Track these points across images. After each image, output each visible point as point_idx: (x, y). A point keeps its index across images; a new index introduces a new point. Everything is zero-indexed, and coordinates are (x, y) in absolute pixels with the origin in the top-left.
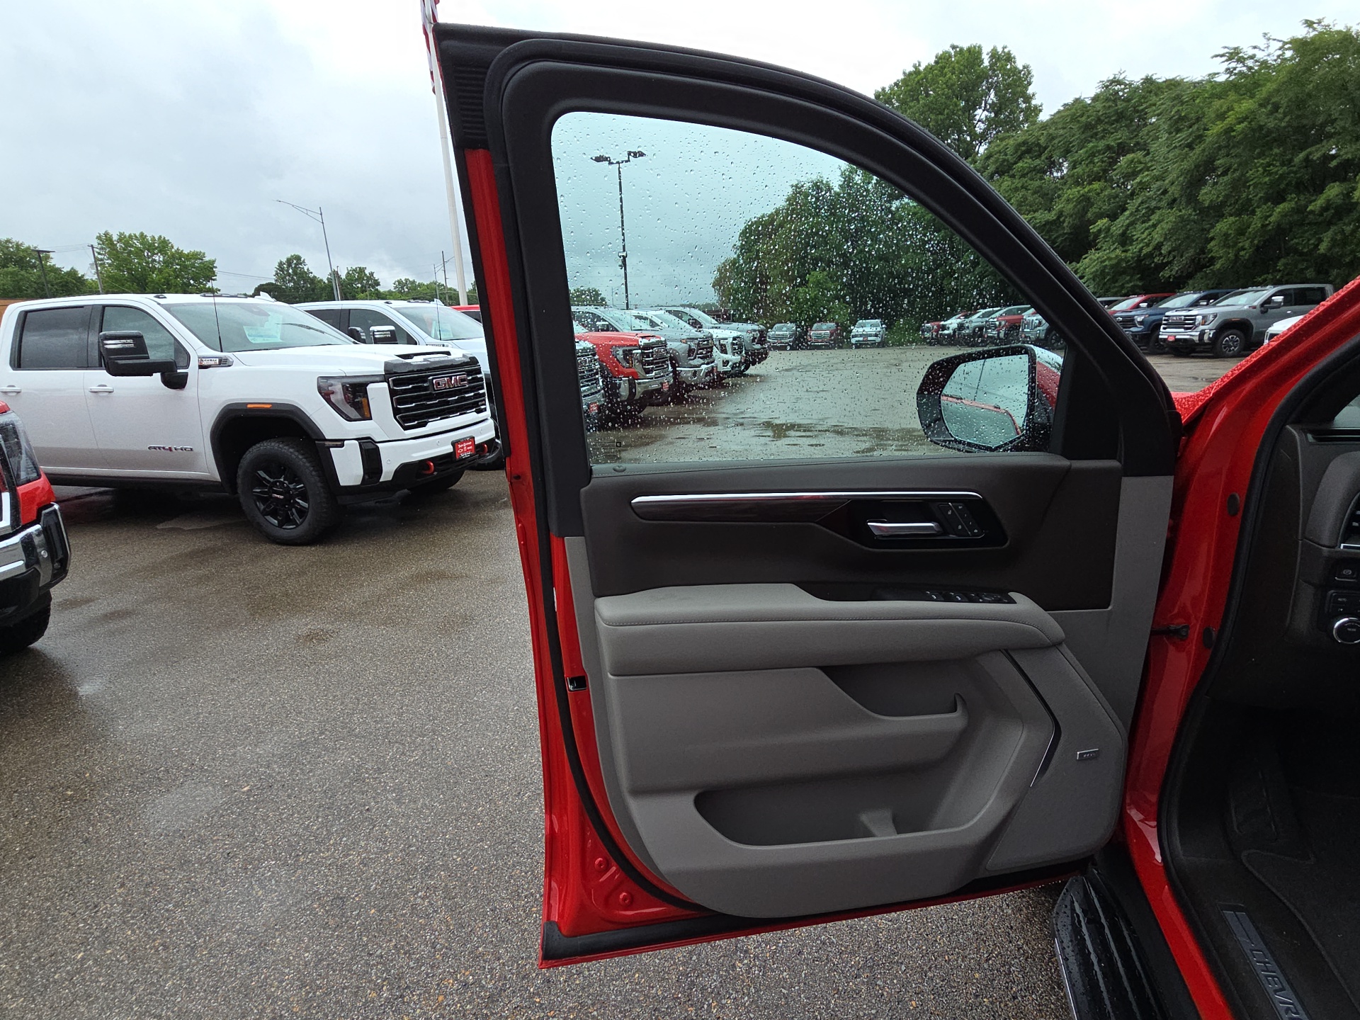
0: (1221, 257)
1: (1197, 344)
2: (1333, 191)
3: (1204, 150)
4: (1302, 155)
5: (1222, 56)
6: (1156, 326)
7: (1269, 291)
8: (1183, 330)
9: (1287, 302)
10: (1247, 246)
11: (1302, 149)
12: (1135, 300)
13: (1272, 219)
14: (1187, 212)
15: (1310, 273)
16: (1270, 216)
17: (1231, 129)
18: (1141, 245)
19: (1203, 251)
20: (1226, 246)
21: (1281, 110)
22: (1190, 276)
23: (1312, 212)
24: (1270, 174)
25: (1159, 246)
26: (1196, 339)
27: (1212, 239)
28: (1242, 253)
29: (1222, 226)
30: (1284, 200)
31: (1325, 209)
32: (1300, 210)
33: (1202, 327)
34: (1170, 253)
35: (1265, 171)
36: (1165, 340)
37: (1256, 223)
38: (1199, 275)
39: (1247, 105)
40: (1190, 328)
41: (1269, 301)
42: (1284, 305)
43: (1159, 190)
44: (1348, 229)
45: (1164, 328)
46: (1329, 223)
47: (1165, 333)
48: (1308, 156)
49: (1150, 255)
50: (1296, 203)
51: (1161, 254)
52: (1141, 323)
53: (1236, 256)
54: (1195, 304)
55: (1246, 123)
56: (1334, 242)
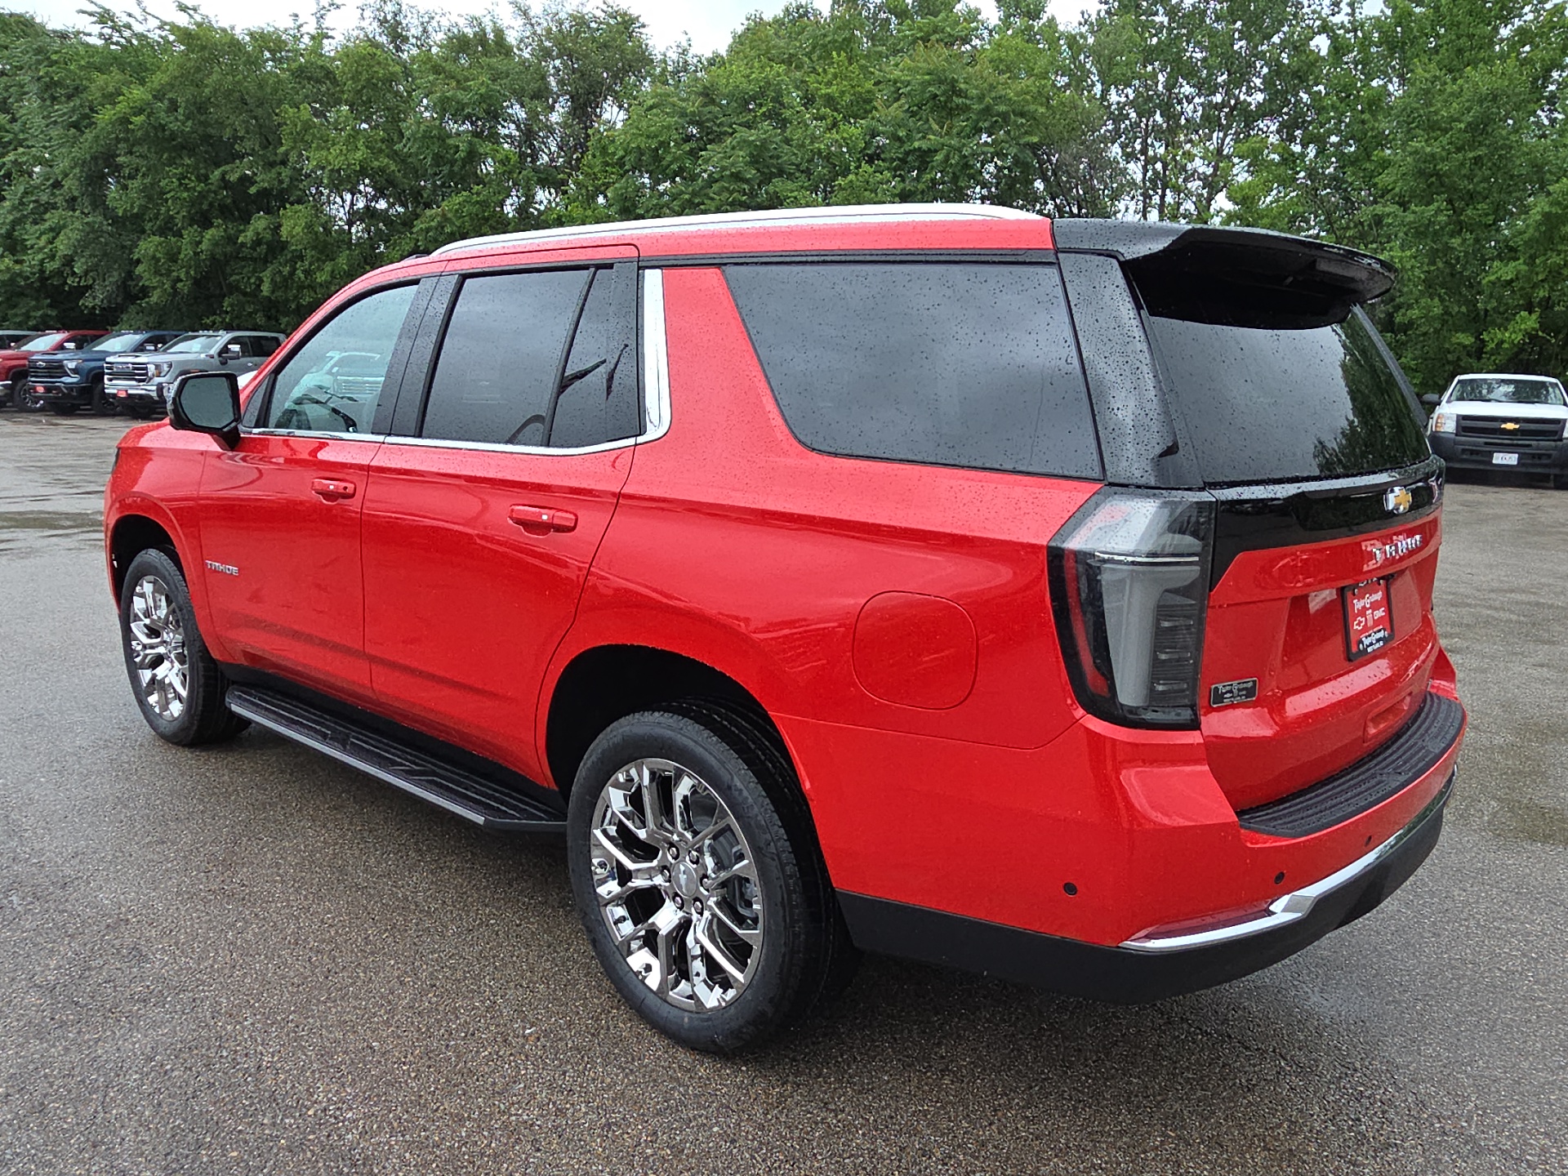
0: (155, 288)
1: (156, 402)
2: (260, 223)
3: (97, 137)
4: (217, 173)
5: (91, 14)
6: (97, 377)
7: (224, 337)
8: (134, 383)
9: (245, 352)
10: (182, 276)
11: (218, 166)
12: (55, 337)
13: (204, 246)
14: (96, 218)
15: (260, 319)
16: (200, 242)
17: (125, 121)
18: (40, 256)
19: (130, 275)
20: (157, 272)
21: (180, 110)
22: (121, 309)
23: (243, 245)
24: (187, 189)
25: (69, 261)
26: (154, 394)
27: (138, 261)
28: (179, 285)
29: (148, 246)
30: (211, 225)
31: (258, 242)
32: (231, 240)
33: (157, 380)
34: (86, 273)
35: (181, 184)
36: (114, 396)
37: (187, 252)
38: (132, 309)
39: (138, 93)
40: (143, 381)
41: (225, 350)
42: (243, 356)
43: (48, 180)
44: (286, 270)
45: (110, 380)
46: (266, 261)
47: (114, 387)
48: (224, 174)
49: (59, 273)
50: (225, 231)
51: (74, 273)
52: (75, 371)
53: (173, 287)
54: (140, 348)
55: (142, 117)
56: (275, 287)
